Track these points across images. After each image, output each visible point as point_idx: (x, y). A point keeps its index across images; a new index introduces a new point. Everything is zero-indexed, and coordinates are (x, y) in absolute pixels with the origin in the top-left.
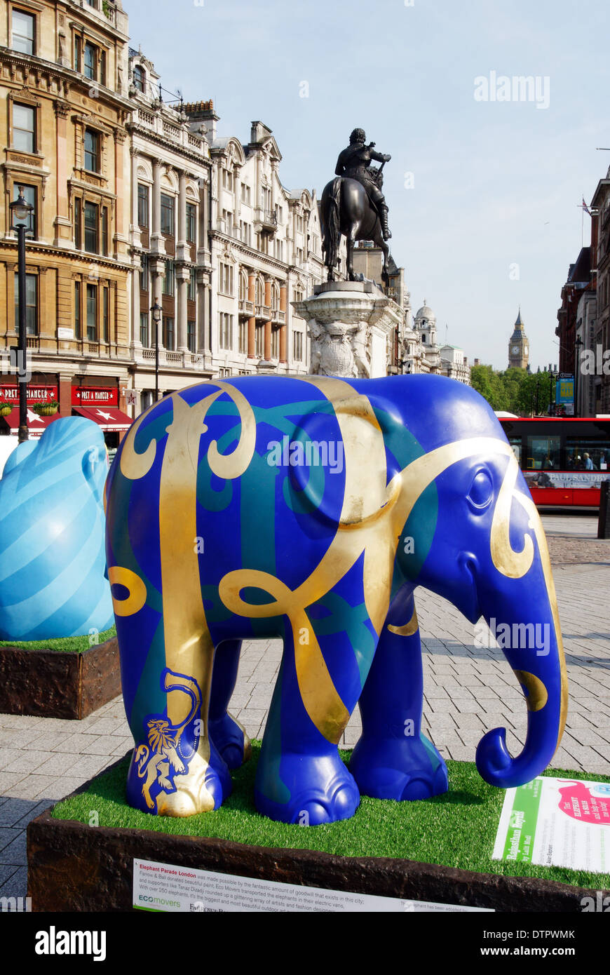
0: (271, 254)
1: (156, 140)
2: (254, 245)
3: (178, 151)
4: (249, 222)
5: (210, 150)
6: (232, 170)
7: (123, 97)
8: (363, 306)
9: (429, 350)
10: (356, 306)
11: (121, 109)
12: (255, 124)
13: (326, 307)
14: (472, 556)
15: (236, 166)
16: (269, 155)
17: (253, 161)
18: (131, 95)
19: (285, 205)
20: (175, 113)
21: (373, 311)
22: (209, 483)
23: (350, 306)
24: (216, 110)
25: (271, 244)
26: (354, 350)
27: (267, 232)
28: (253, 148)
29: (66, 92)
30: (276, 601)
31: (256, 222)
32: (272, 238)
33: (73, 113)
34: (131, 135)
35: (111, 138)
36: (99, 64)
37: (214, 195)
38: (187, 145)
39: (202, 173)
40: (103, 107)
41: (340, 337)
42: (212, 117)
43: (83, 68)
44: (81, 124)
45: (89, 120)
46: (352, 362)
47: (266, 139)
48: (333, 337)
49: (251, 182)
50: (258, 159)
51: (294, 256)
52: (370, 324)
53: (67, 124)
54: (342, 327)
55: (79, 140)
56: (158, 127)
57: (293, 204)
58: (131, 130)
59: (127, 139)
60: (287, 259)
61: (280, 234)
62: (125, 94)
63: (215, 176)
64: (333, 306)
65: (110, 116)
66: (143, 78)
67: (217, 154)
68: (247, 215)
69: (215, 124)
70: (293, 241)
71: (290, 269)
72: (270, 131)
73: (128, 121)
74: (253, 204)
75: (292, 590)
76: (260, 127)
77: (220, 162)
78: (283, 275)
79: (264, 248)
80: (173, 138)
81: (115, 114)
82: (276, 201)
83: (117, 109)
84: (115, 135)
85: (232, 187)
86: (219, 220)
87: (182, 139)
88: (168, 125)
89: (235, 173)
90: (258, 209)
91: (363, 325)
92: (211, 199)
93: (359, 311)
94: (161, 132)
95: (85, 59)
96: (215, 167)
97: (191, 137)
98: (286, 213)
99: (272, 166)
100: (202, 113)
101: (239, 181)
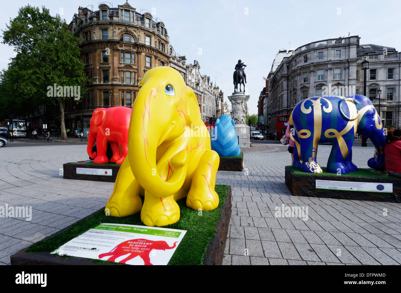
0: (198, 89)
1: (175, 64)
2: (195, 87)
3: (180, 67)
4: (194, 82)
5: (186, 66)
6: (190, 71)
7: (168, 55)
8: (244, 97)
9: (228, 111)
10: (243, 97)
11: (168, 57)
12: (195, 61)
13: (236, 97)
14: (372, 125)
15: (191, 70)
16: (198, 68)
17: (194, 69)
18: (170, 54)
19: (201, 79)
20: (178, 58)
21: (246, 98)
22: (324, 113)
23: (241, 97)
24: (186, 58)
25: (198, 87)
26: (242, 106)
27: (198, 84)
28: (195, 65)
29: (157, 54)
30: (335, 134)
31: (195, 82)
32: (199, 86)
33: (158, 58)
34: (170, 63)
35: (166, 64)
36: (164, 48)
37: (187, 76)
38: (181, 65)
39: (184, 71)
40: (165, 57)
41: (239, 103)
42: (185, 59)
43: (160, 49)
44: (160, 61)
45: (162, 60)
46: (242, 109)
47: (197, 64)
48: (237, 103)
49: (194, 74)
50: (196, 68)
51: (203, 90)
52: (245, 101)
53: (157, 61)
54: (239, 101)
55: (160, 64)
56: (175, 61)
57: (203, 78)
58: (170, 62)
59: (169, 64)
60: (201, 90)
61: (200, 85)
62: (169, 54)
63: (187, 72)
64: (238, 97)
65: (166, 59)
66: (172, 50)
67: (188, 67)
68: (193, 81)
69: (186, 61)
70: (203, 86)
71: (202, 93)
72: (198, 62)
73: (169, 60)
74: (195, 78)
75: (339, 132)
76: (196, 61)
77: (188, 69)
78: (201, 94)
79: (197, 88)
80: (179, 64)
81: (167, 58)
82: (199, 78)
83: (167, 57)
84: (167, 63)
85: (191, 74)
86: (188, 82)
87: (180, 64)
88: (178, 61)
89: (191, 71)
90: (196, 79)
91: (244, 101)
92: (186, 77)
93: (243, 98)
94: (176, 63)
95: (161, 47)
96: (187, 70)
97: (182, 64)
98: (201, 80)
99: (198, 70)
100: (183, 58)
101: (192, 73)
